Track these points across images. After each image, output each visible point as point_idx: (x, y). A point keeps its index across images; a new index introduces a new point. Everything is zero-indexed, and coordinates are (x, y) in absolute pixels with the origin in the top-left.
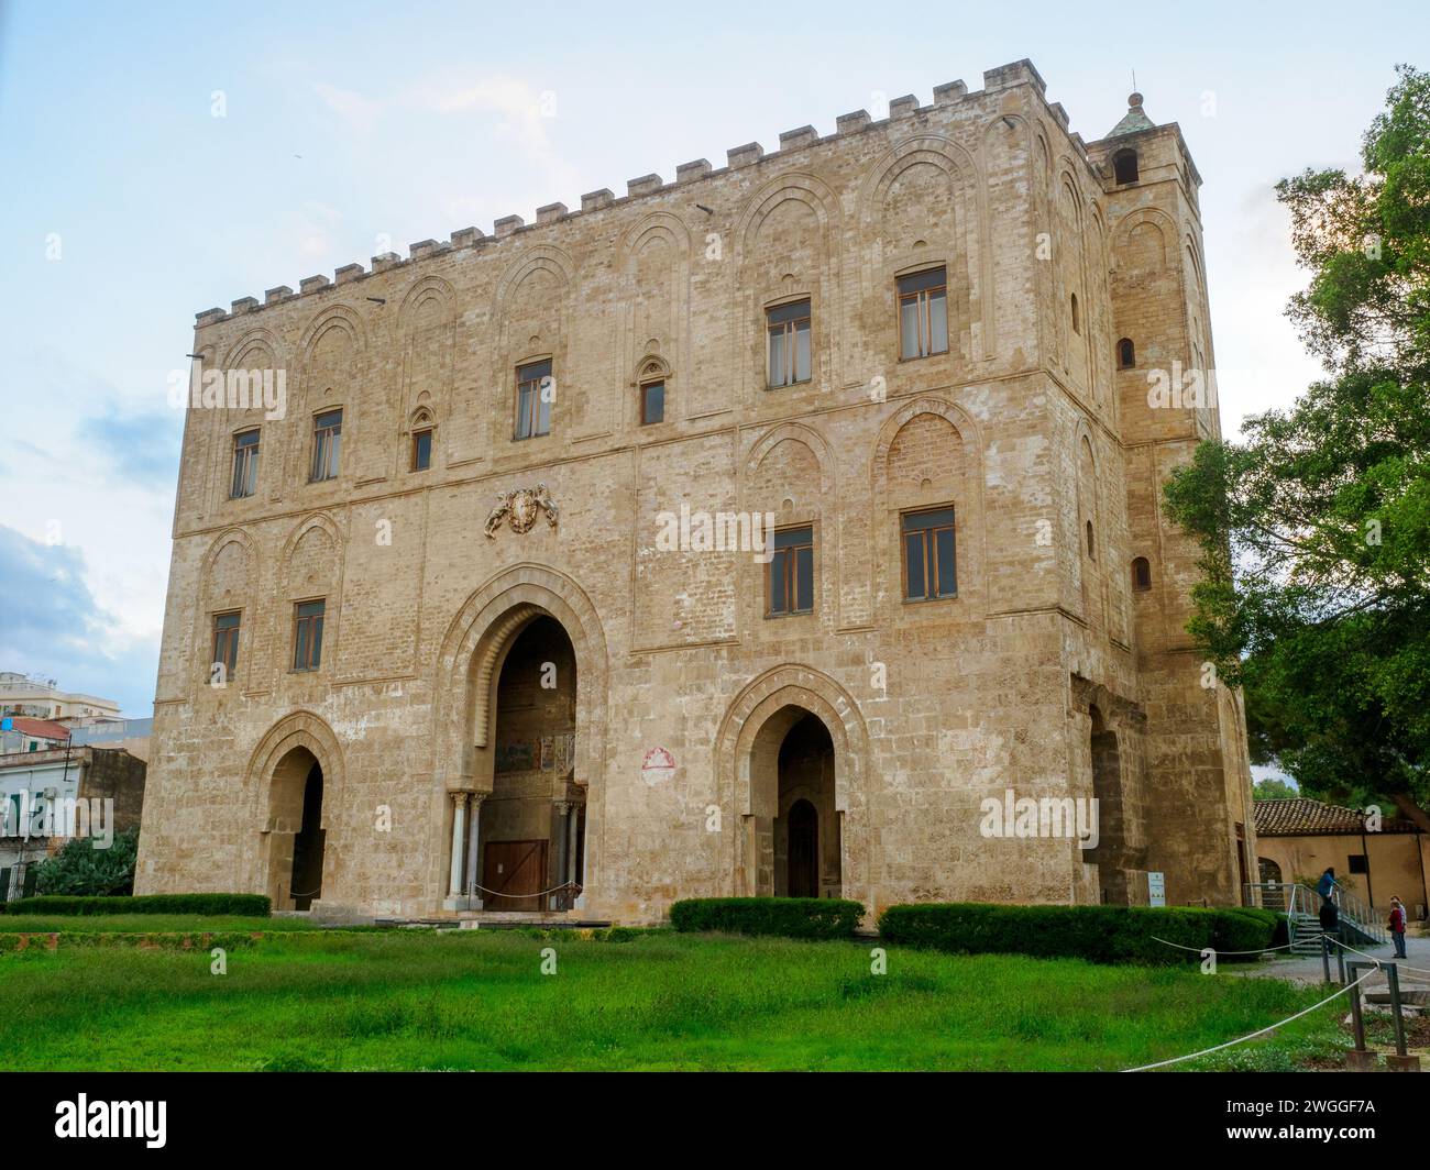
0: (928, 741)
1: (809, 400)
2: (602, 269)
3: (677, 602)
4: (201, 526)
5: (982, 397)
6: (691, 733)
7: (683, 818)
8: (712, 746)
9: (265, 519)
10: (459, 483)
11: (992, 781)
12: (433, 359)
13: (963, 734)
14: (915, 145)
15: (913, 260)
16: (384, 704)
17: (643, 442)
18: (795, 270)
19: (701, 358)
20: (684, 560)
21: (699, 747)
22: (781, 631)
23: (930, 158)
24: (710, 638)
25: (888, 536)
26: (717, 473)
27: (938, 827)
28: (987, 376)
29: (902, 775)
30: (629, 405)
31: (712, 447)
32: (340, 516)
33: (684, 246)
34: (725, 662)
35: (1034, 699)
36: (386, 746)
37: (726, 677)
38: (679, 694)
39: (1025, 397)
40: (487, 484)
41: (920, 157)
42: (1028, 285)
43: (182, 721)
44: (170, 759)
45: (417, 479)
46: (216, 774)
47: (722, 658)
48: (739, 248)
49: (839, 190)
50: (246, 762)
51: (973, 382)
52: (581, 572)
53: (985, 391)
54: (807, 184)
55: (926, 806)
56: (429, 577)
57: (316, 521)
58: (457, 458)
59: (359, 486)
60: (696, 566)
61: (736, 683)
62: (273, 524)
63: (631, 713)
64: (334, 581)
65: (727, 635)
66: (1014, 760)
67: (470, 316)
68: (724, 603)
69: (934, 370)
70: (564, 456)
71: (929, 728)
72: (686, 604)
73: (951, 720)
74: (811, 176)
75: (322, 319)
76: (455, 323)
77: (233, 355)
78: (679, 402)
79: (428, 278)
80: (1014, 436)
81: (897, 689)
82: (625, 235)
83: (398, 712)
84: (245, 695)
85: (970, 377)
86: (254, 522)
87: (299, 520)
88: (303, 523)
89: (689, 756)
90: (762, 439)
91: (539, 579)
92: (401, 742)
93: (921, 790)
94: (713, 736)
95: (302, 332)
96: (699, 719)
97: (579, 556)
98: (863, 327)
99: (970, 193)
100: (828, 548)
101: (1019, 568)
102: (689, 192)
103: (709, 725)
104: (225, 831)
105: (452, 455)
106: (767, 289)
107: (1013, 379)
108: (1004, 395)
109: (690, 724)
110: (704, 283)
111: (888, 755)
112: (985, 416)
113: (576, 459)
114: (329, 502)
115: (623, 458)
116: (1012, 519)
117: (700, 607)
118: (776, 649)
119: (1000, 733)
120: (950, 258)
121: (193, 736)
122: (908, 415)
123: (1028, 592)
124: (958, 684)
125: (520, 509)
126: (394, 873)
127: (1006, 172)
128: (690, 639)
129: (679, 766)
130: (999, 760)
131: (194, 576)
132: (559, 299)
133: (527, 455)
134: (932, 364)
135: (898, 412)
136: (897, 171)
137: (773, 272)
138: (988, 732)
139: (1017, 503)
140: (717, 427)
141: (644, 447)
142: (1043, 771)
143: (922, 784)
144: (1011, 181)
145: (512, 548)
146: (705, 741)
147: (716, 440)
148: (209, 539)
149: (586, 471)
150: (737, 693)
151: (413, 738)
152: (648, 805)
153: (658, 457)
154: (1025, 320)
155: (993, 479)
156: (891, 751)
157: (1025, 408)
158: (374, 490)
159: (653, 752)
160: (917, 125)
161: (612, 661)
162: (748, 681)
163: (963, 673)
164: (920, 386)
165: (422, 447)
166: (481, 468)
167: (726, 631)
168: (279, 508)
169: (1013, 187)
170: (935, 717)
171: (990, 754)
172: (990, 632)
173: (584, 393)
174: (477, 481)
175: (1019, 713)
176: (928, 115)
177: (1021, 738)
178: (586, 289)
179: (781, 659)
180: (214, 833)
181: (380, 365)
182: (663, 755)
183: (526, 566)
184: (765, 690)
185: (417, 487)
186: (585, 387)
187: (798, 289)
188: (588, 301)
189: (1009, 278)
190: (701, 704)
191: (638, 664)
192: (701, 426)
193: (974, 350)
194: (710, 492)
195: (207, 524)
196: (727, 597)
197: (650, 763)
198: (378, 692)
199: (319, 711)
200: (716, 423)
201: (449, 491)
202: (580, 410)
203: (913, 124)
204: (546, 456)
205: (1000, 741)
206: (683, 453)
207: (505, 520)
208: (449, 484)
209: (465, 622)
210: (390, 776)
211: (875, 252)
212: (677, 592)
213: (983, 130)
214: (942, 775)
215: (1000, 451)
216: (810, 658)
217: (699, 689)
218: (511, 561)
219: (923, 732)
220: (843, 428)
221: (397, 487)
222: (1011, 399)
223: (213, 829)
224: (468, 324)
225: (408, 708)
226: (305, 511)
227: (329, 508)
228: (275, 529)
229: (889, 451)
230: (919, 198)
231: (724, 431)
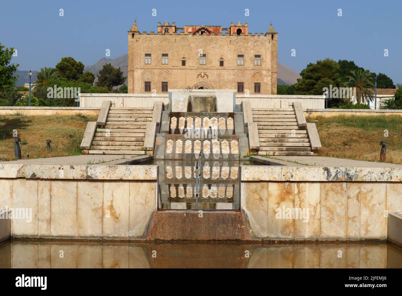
1: (244, 68)
2: (214, 44)
4: (140, 68)
9: (154, 69)
10: (191, 69)
12: (185, 50)
14: (258, 39)
15: (257, 54)
18: (242, 51)
19: (229, 59)
22: (239, 94)
23: (259, 42)
25: (253, 85)
26: (231, 75)
28: (265, 69)
30: (218, 64)
32: (170, 70)
33: (226, 44)
41: (258, 41)
42: (270, 60)
45: (183, 67)
49: (248, 42)
53: (265, 71)
54: (244, 40)
56: (187, 81)
57: (165, 71)
58: (191, 66)
59: (173, 67)
64: (170, 80)
67: (192, 45)
69: (259, 67)
70: (209, 68)
74: (244, 39)
75: (163, 39)
76: (189, 45)
77: (144, 41)
78: (226, 64)
79: (184, 38)
82: (217, 40)
85: (263, 69)
86: (152, 69)
87: (162, 70)
88: (162, 71)
90: (237, 72)
91: (205, 84)
97: (212, 82)
98: (251, 60)
99: (264, 47)
100: (246, 85)
105: (189, 65)
106: (238, 53)
107: (268, 70)
108: (267, 72)
110: (229, 50)
112: (265, 74)
113: (211, 69)
114: (167, 68)
115: (218, 70)
116: (267, 86)
120: (261, 55)
122: (256, 72)
125: (202, 74)
131: (140, 75)
132: (207, 46)
133: (202, 67)
135: (255, 72)
137: (239, 50)
139: (267, 84)
141: (221, 69)
145: (201, 80)
147: (231, 70)
148: (143, 70)
149: (212, 71)
153: (223, 71)
154: (269, 64)
155: (265, 81)
157: (269, 74)
158: (176, 68)
160: (258, 37)
164: (257, 69)
165: (184, 63)
166: (195, 68)
168: (157, 67)
169: (269, 48)
174: (195, 69)
176: (260, 36)
178: (212, 46)
181: (175, 49)
183: (203, 82)
186: (212, 60)
187: (242, 53)
188: (212, 48)
189: (268, 59)
192: (229, 68)
193: (264, 66)
195: (141, 67)
200: (231, 68)
201: (190, 70)
202: (211, 63)
204: (206, 68)
206: (227, 71)
207: (200, 76)
208: (190, 69)
211: (252, 51)
213: (266, 40)
215: (266, 78)
218: (201, 81)
220: (248, 72)
221: (180, 68)
226: (163, 69)
227: (168, 69)
228: (157, 70)
229: (254, 76)
230: (258, 46)
231: (232, 69)
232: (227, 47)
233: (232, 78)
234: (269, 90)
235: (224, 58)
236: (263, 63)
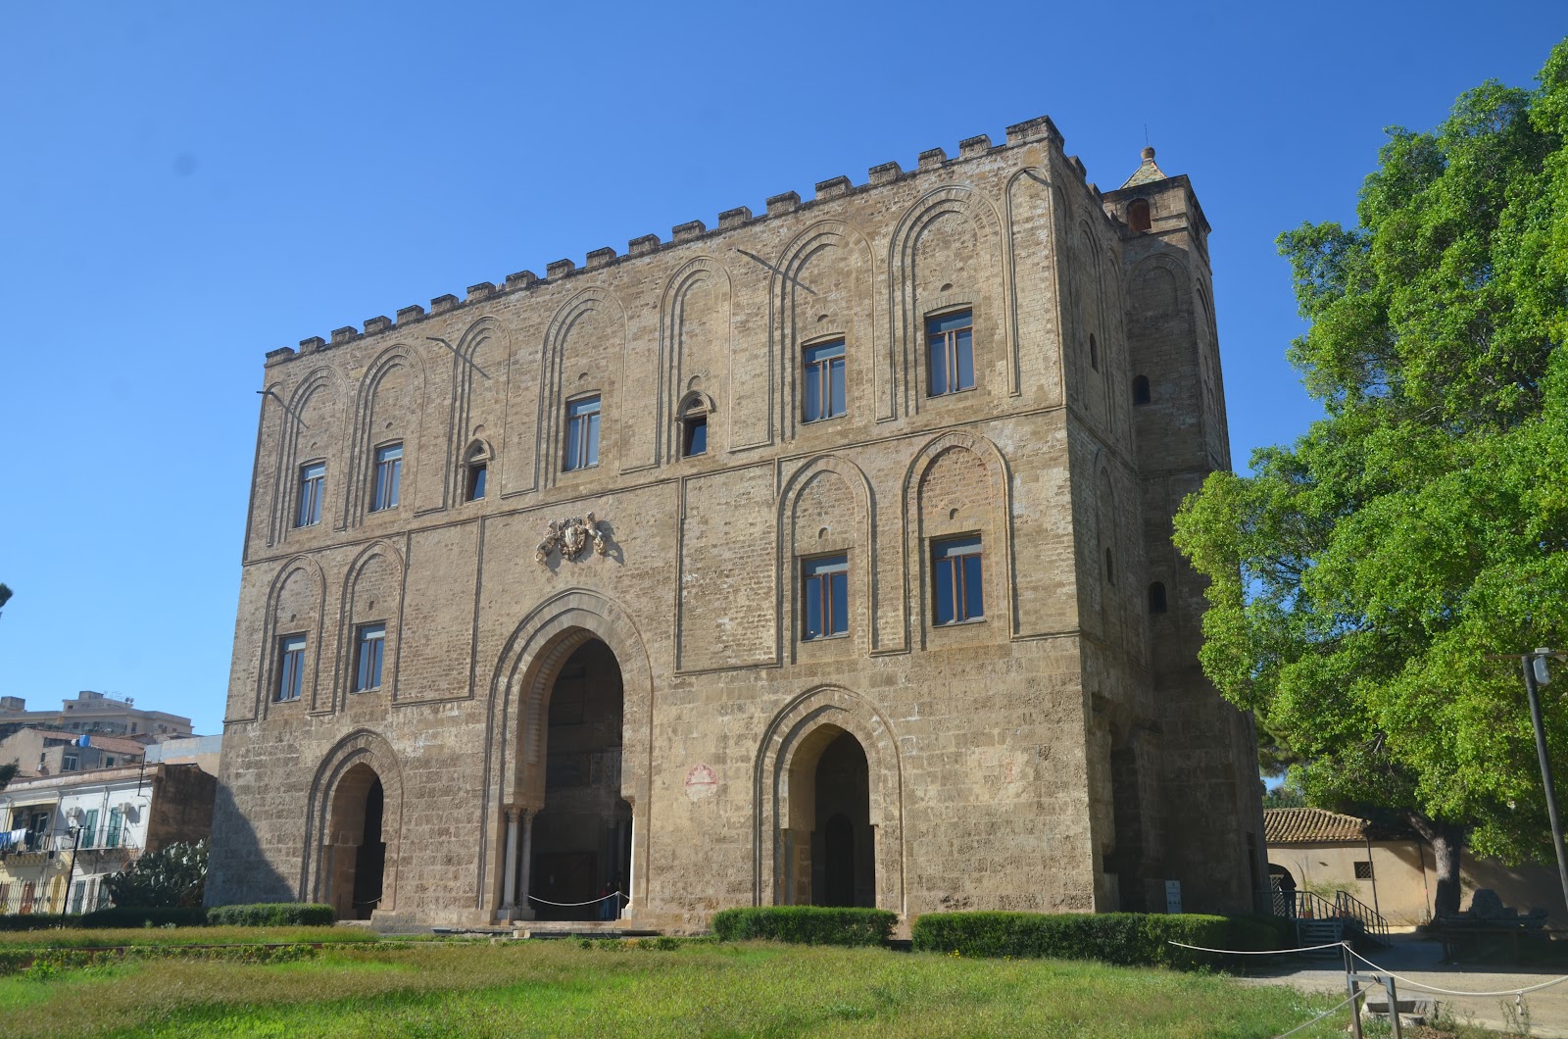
0: (957, 758)
1: (843, 434)
2: (648, 310)
3: (719, 626)
4: (270, 553)
5: (1007, 432)
6: (732, 751)
7: (725, 831)
8: (752, 763)
10: (512, 513)
11: (1018, 795)
12: (488, 395)
13: (990, 750)
14: (943, 195)
15: (941, 302)
16: (440, 723)
17: (686, 473)
18: (830, 311)
19: (742, 394)
20: (725, 586)
21: (740, 764)
22: (819, 653)
23: (957, 207)
24: (750, 660)
25: (919, 563)
26: (757, 503)
27: (967, 839)
28: (1012, 411)
29: (933, 790)
30: (673, 439)
31: (750, 479)
32: (401, 544)
33: (727, 288)
34: (765, 683)
35: (1056, 717)
36: (443, 763)
37: (766, 697)
38: (722, 715)
39: (1047, 431)
40: (539, 514)
41: (946, 206)
42: (1049, 326)
43: (250, 739)
44: (238, 776)
45: (471, 509)
46: (282, 789)
47: (761, 679)
48: (778, 290)
49: (872, 236)
50: (310, 778)
51: (997, 418)
52: (628, 597)
53: (1011, 423)
54: (841, 230)
55: (956, 820)
56: (484, 602)
57: (377, 549)
58: (510, 489)
59: (418, 515)
60: (736, 591)
61: (776, 703)
62: (337, 551)
63: (675, 731)
64: (394, 606)
65: (767, 657)
66: (1038, 776)
67: (523, 354)
68: (763, 626)
69: (961, 405)
70: (611, 487)
71: (958, 744)
72: (728, 627)
73: (977, 738)
74: (844, 222)
75: (385, 358)
76: (509, 361)
77: (300, 392)
78: (721, 435)
79: (483, 320)
80: (1037, 468)
81: (927, 709)
82: (671, 278)
83: (454, 730)
84: (310, 714)
85: (995, 413)
86: (320, 550)
87: (361, 548)
88: (364, 551)
89: (730, 773)
90: (801, 470)
91: (586, 603)
92: (457, 759)
93: (950, 804)
94: (753, 754)
95: (365, 369)
96: (740, 737)
97: (626, 582)
99: (994, 239)
100: (859, 572)
101: (1041, 594)
102: (730, 237)
103: (750, 743)
104: (290, 844)
105: (506, 485)
106: (804, 329)
107: (1035, 413)
108: (1027, 429)
109: (731, 742)
110: (744, 323)
111: (919, 771)
112: (1011, 448)
113: (623, 490)
114: (390, 531)
115: (668, 488)
116: (1036, 546)
117: (740, 631)
118: (812, 671)
119: (1025, 750)
120: (975, 300)
121: (260, 754)
122: (937, 448)
123: (1051, 615)
124: (986, 703)
125: (570, 537)
126: (451, 884)
127: (1028, 220)
128: (732, 661)
129: (721, 782)
130: (1024, 775)
131: (263, 600)
132: (607, 337)
133: (576, 486)
134: (960, 400)
135: (929, 444)
136: (925, 219)
137: (810, 312)
138: (1013, 749)
139: (1041, 530)
140: (756, 459)
141: (688, 477)
142: (1065, 786)
143: (951, 798)
144: (1032, 229)
145: (562, 575)
146: (745, 759)
147: (757, 471)
148: (277, 566)
149: (632, 501)
150: (775, 713)
151: (469, 756)
152: (691, 819)
153: (700, 488)
154: (1046, 359)
155: (1017, 509)
156: (922, 767)
157: (1047, 442)
158: (433, 519)
159: (696, 769)
160: (943, 176)
161: (657, 682)
162: (787, 701)
163: (991, 693)
164: (948, 421)
165: (476, 478)
166: (533, 499)
167: (765, 653)
168: (342, 537)
169: (1033, 234)
170: (965, 735)
171: (1016, 770)
172: (1015, 654)
173: (631, 426)
174: (530, 510)
175: (1042, 730)
176: (955, 167)
177: (1044, 754)
179: (817, 681)
180: (280, 846)
181: (439, 401)
182: (705, 772)
183: (576, 591)
184: (803, 711)
185: (472, 516)
186: (631, 422)
187: (833, 329)
188: (634, 339)
189: (1032, 319)
190: (742, 723)
191: (682, 685)
192: (742, 458)
193: (999, 386)
194: (750, 521)
195: (275, 552)
196: (767, 621)
197: (693, 781)
198: (436, 712)
199: (379, 730)
200: (755, 456)
201: (503, 520)
202: (627, 442)
203: (940, 175)
204: (596, 487)
205: (1026, 757)
206: (724, 484)
207: (556, 548)
208: (503, 514)
209: (518, 646)
210: (447, 791)
211: (905, 294)
212: (719, 616)
213: (1006, 181)
214: (970, 790)
215: (1024, 483)
216: (842, 679)
217: (740, 708)
218: (561, 587)
219: (953, 749)
220: (876, 460)
221: (453, 516)
222: (1035, 433)
223: (279, 842)
224: (521, 361)
225: (464, 727)
226: (367, 539)
227: (389, 536)
228: (338, 555)
229: (919, 482)
230: (947, 244)
231: (762, 463)
232: (725, 308)
233: (757, 530)
234: (1061, 585)
235: (708, 389)
236: (991, 364)
